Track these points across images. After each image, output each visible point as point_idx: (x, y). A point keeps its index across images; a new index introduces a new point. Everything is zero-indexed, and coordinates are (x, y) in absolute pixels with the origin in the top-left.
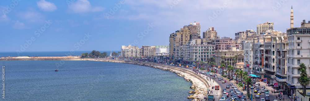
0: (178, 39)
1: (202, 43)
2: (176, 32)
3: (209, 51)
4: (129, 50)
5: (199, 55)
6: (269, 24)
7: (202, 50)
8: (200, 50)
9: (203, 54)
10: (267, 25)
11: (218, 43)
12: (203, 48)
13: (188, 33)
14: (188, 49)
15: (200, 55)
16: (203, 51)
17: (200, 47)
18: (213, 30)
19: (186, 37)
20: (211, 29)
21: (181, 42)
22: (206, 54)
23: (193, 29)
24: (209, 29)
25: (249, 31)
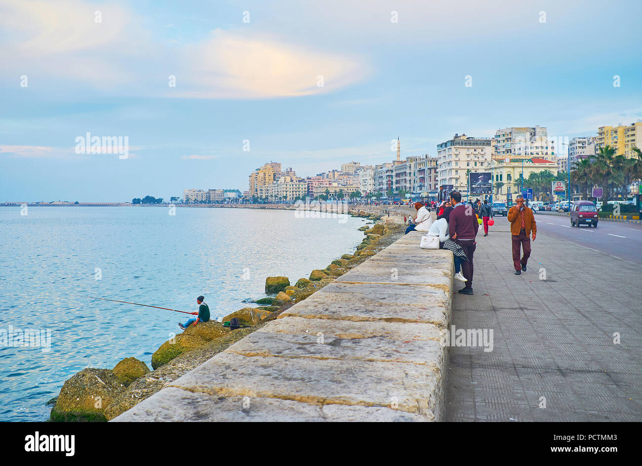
0: (261, 178)
1: (292, 181)
2: (257, 170)
3: (300, 189)
4: (194, 194)
5: (289, 193)
6: (356, 163)
7: (293, 188)
8: (291, 189)
9: (294, 193)
10: (353, 164)
11: (310, 180)
12: (294, 186)
13: (271, 172)
14: (277, 188)
15: (291, 194)
16: (294, 190)
17: (291, 185)
18: (291, 171)
19: (270, 176)
20: (289, 170)
21: (263, 181)
22: (298, 193)
23: (277, 167)
24: (287, 170)
25: (336, 171)
